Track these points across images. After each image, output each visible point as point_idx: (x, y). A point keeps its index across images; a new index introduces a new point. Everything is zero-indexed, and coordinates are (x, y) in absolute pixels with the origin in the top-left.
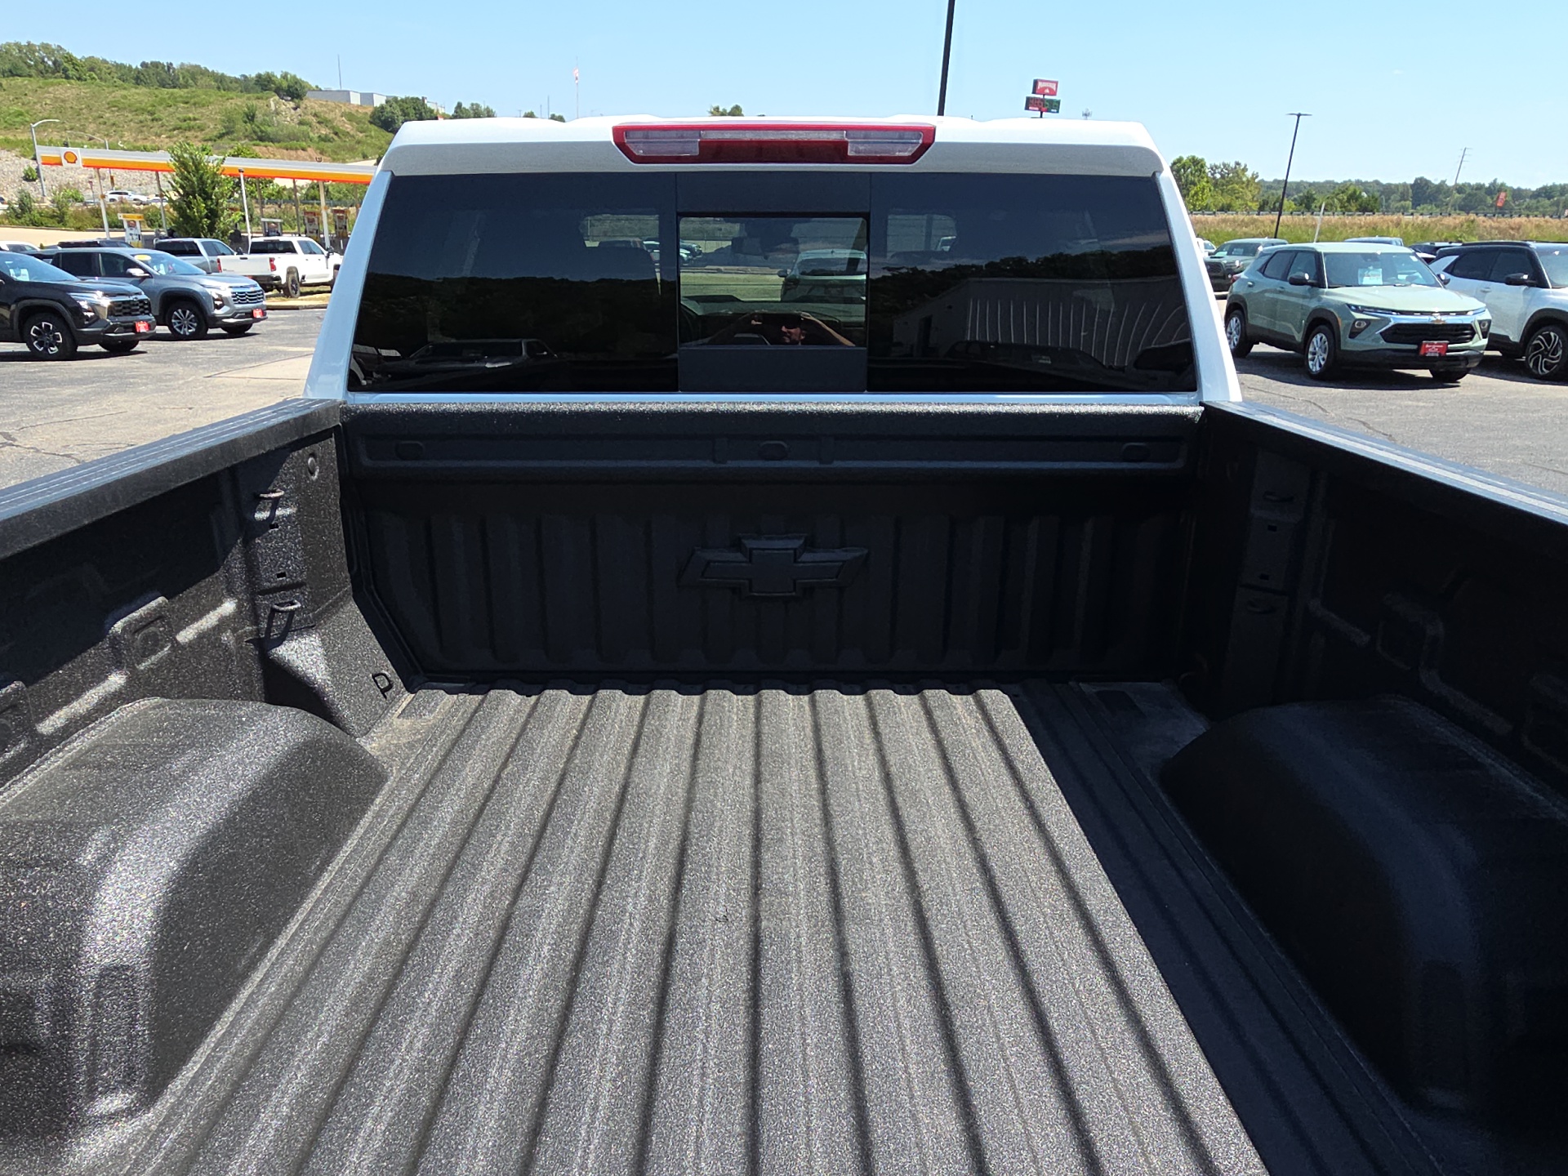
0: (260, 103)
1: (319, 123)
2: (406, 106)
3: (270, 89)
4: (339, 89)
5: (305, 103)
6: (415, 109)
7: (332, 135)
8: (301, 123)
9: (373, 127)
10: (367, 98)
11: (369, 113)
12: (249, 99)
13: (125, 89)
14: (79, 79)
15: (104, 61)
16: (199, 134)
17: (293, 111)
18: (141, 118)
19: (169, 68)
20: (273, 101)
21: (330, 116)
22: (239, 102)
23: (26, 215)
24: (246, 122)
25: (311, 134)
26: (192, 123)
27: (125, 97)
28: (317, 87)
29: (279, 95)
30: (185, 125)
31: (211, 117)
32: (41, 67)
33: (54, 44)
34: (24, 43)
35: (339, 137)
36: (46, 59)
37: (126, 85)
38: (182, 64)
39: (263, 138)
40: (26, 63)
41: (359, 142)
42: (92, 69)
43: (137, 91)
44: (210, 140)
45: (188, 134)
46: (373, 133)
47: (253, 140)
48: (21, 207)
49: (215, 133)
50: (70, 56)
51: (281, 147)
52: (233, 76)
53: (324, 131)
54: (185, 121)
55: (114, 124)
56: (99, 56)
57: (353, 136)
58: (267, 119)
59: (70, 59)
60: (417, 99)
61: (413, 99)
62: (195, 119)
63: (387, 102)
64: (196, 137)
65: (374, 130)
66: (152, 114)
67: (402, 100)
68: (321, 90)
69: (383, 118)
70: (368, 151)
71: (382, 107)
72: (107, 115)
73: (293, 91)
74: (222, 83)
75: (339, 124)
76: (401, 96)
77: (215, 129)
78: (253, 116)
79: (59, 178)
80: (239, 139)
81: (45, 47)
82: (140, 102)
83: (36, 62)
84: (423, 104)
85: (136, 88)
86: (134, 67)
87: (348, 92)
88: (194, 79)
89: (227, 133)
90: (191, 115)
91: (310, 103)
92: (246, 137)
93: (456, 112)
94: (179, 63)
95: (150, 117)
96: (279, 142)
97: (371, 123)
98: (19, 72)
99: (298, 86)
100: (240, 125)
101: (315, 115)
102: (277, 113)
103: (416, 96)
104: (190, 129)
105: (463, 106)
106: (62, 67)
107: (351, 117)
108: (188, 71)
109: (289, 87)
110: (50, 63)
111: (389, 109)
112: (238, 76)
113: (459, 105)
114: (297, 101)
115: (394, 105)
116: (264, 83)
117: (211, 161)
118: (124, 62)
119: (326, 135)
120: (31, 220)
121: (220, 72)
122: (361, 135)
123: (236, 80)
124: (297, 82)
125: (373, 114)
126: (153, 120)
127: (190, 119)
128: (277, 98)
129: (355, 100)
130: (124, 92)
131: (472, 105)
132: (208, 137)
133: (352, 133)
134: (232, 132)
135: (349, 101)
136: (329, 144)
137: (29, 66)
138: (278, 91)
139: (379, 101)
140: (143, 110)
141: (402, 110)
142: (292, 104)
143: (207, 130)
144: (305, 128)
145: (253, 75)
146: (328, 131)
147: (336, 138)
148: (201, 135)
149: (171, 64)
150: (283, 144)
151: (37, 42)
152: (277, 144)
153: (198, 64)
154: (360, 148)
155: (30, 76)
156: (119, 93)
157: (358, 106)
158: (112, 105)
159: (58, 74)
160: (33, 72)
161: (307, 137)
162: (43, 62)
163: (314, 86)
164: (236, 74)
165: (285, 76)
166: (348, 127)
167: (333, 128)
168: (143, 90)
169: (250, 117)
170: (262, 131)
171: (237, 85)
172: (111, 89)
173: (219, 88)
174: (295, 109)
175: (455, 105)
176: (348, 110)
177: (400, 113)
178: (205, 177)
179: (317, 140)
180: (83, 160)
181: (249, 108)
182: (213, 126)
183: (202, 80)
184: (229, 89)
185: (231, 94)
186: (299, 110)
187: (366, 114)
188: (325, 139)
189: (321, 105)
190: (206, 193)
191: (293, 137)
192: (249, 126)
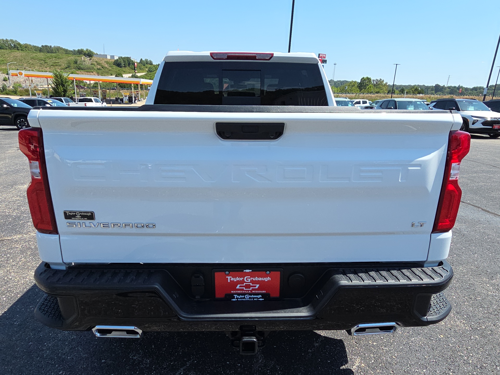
0: (79, 58)
1: (97, 64)
2: (124, 59)
3: (82, 54)
4: (104, 54)
5: (93, 58)
6: (127, 60)
7: (102, 68)
8: (92, 64)
9: (114, 66)
10: (112, 57)
11: (113, 61)
12: (75, 57)
13: (36, 53)
14: (22, 50)
15: (30, 45)
16: (59, 67)
17: (89, 61)
18: (41, 62)
19: (50, 47)
20: (83, 58)
21: (101, 62)
22: (72, 58)
23: (5, 91)
24: (74, 64)
25: (95, 68)
26: (57, 64)
27: (36, 56)
28: (97, 53)
29: (85, 56)
30: (55, 64)
31: (63, 62)
32: (10, 46)
33: (14, 39)
34: (5, 39)
35: (104, 69)
36: (12, 44)
37: (36, 52)
38: (55, 46)
39: (79, 69)
40: (5, 45)
41: (110, 70)
42: (26, 47)
43: (40, 54)
44: (63, 69)
45: (56, 67)
46: (114, 68)
47: (77, 69)
48: (3, 89)
49: (65, 67)
50: (19, 43)
51: (85, 72)
52: (70, 50)
54: (55, 63)
55: (32, 64)
56: (28, 43)
58: (81, 63)
59: (19, 44)
60: (128, 57)
61: (127, 57)
62: (58, 63)
63: (119, 58)
64: (58, 68)
65: (115, 67)
66: (44, 61)
67: (124, 58)
68: (98, 54)
69: (117, 63)
70: (113, 73)
71: (117, 60)
72: (31, 61)
73: (89, 54)
74: (67, 52)
75: (104, 65)
76: (123, 56)
77: (64, 66)
79: (15, 80)
80: (72, 69)
81: (11, 40)
82: (41, 57)
83: (8, 45)
84: (130, 59)
85: (40, 53)
86: (39, 47)
87: (106, 55)
88: (58, 50)
89: (68, 67)
90: (57, 62)
91: (94, 58)
92: (74, 68)
93: (140, 61)
94: (54, 46)
95: (44, 62)
96: (85, 70)
97: (114, 64)
98: (3, 48)
99: (91, 53)
100: (72, 65)
101: (96, 62)
102: (84, 61)
103: (128, 56)
104: (56, 66)
105: (143, 59)
106: (17, 47)
107: (107, 63)
108: (56, 48)
109: (88, 53)
110: (13, 45)
111: (119, 60)
112: (72, 50)
113: (141, 59)
114: (90, 57)
115: (121, 59)
116: (80, 52)
117: (65, 75)
118: (36, 45)
119: (99, 68)
120: (6, 93)
121: (66, 48)
122: (110, 68)
123: (71, 51)
124: (91, 52)
125: (114, 62)
126: (45, 63)
127: (56, 63)
128: (84, 56)
129: (109, 57)
130: (36, 54)
131: (145, 59)
132: (62, 68)
133: (108, 67)
134: (70, 67)
135: (107, 58)
136: (101, 71)
137: (6, 46)
138: (85, 55)
139: (116, 58)
140: (42, 60)
141: (124, 61)
142: (89, 59)
143: (62, 66)
144: (93, 66)
145: (77, 50)
146: (100, 67)
147: (102, 69)
148: (60, 68)
149: (51, 46)
151: (9, 39)
152: (84, 71)
153: (59, 46)
154: (110, 72)
155: (6, 49)
156: (34, 55)
157: (110, 59)
158: (32, 58)
159: (15, 49)
160: (7, 48)
161: (93, 68)
162: (11, 45)
163: (96, 53)
164: (71, 49)
165: (87, 50)
166: (106, 66)
167: (101, 66)
168: (42, 54)
169: (76, 62)
170: (79, 67)
171: (72, 53)
172: (32, 53)
173: (66, 53)
174: (90, 60)
175: (140, 59)
176: (106, 61)
177: (123, 61)
178: (63, 80)
179: (97, 69)
180: (24, 74)
181: (75, 60)
182: (63, 65)
183: (61, 51)
184: (69, 54)
185: (70, 55)
186: (91, 60)
187: (112, 62)
188: (99, 69)
189: (98, 59)
190: (63, 85)
191: (89, 68)
192: (75, 65)
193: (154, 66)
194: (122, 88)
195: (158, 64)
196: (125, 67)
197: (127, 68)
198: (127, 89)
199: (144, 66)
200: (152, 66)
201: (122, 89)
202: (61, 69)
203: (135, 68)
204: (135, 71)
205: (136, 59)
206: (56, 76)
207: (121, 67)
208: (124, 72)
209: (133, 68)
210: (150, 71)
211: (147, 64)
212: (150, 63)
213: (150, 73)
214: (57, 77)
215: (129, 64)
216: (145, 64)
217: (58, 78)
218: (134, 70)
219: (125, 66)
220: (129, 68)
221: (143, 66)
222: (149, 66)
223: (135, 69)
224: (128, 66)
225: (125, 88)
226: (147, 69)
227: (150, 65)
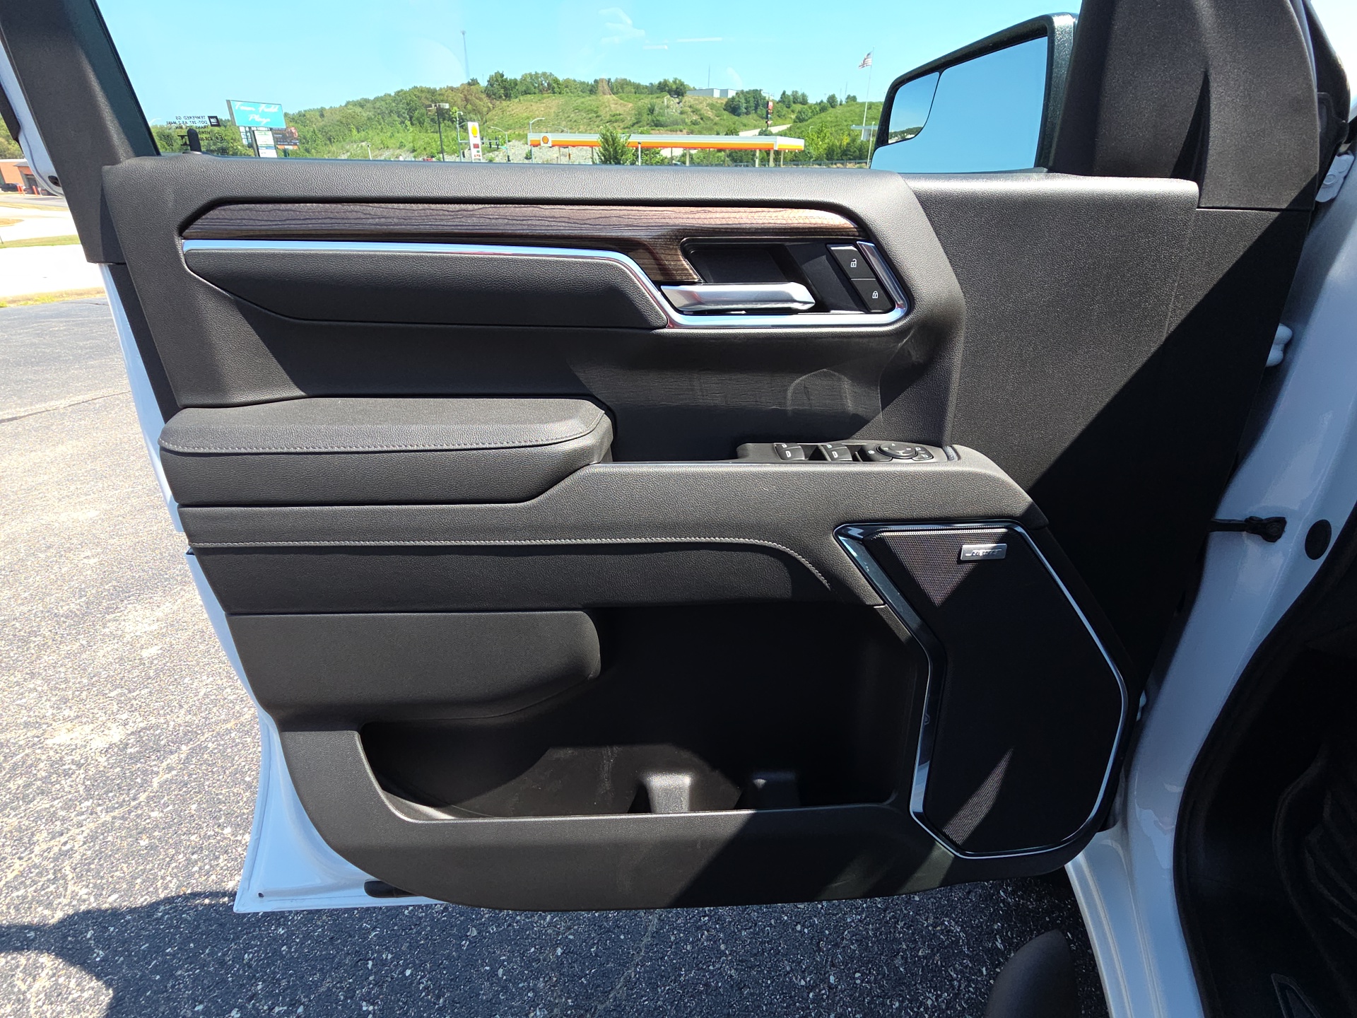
0: (658, 101)
1: (693, 112)
2: (749, 96)
3: (665, 91)
4: (707, 88)
5: (685, 99)
6: (754, 97)
7: (700, 120)
8: (682, 113)
9: (726, 112)
10: (724, 92)
11: (725, 103)
12: (652, 98)
13: (583, 97)
14: (560, 93)
15: (575, 81)
16: (621, 124)
17: (677, 105)
18: (590, 116)
19: (609, 82)
20: (667, 98)
21: (699, 107)
22: (646, 101)
24: (648, 114)
25: (687, 120)
26: (618, 117)
27: (583, 103)
28: (694, 87)
29: (670, 95)
30: (613, 119)
31: (625, 107)
32: (541, 87)
33: (548, 71)
34: (533, 73)
35: (704, 121)
36: (543, 82)
37: (584, 95)
38: (617, 79)
39: (657, 124)
40: (533, 85)
41: (716, 124)
42: (567, 87)
43: (590, 98)
44: (627, 128)
45: (615, 124)
46: (725, 117)
47: (652, 126)
49: (631, 123)
50: (557, 78)
51: (667, 130)
53: (695, 117)
54: (614, 116)
55: (575, 121)
56: (572, 77)
57: (712, 120)
58: (661, 111)
59: (556, 81)
60: (757, 90)
61: (754, 90)
62: (620, 115)
63: (737, 94)
64: (619, 126)
65: (726, 115)
66: (596, 112)
67: (747, 92)
68: (696, 89)
69: (733, 106)
70: (721, 128)
71: (733, 98)
72: (572, 115)
73: (678, 91)
74: (638, 89)
75: (705, 112)
76: (746, 89)
78: (653, 111)
79: (543, 157)
80: (644, 126)
81: (544, 74)
82: (591, 106)
83: (539, 84)
84: (760, 93)
85: (589, 96)
86: (590, 83)
87: (713, 89)
88: (622, 88)
89: (637, 123)
90: (618, 112)
91: (688, 99)
92: (648, 124)
93: (781, 98)
94: (615, 78)
95: (595, 115)
96: (666, 127)
97: (725, 110)
98: (529, 91)
99: (682, 87)
100: (645, 117)
101: (690, 107)
102: (668, 107)
103: (755, 88)
104: (616, 121)
105: (787, 93)
106: (553, 87)
107: (712, 106)
108: (619, 83)
109: (677, 88)
110: (546, 84)
111: (737, 99)
112: (648, 84)
114: (680, 97)
115: (741, 96)
116: (663, 88)
117: (622, 138)
118: (585, 80)
119: (696, 120)
121: (638, 82)
122: (717, 118)
123: (647, 87)
124: (682, 84)
125: (727, 103)
126: (597, 117)
127: (617, 115)
128: (669, 96)
129: (717, 94)
130: (583, 100)
131: (793, 92)
132: (625, 126)
133: (712, 117)
134: (640, 122)
135: (713, 95)
136: (697, 127)
137: (535, 88)
138: (670, 92)
139: (731, 94)
140: (592, 111)
141: (746, 99)
142: (677, 100)
144: (683, 116)
145: (657, 83)
146: (697, 117)
147: (701, 122)
148: (622, 125)
149: (610, 79)
150: (669, 128)
151: (540, 72)
152: (666, 128)
153: (625, 77)
154: (716, 128)
155: (535, 93)
156: (580, 101)
157: (718, 98)
158: (577, 109)
159: (549, 91)
160: (537, 91)
161: (684, 122)
162: (542, 84)
163: (692, 87)
164: (645, 82)
165: (675, 82)
166: (710, 114)
167: (700, 115)
168: (593, 97)
169: (651, 111)
170: (657, 120)
171: (646, 90)
172: (576, 98)
173: (635, 93)
174: (679, 103)
175: (781, 93)
176: (711, 102)
177: (743, 101)
178: (618, 148)
179: (689, 124)
180: (552, 141)
181: (651, 105)
182: (629, 119)
183: (627, 89)
184: (642, 93)
185: (642, 96)
186: (681, 104)
187: (722, 103)
188: (694, 123)
189: (695, 100)
190: (617, 159)
191: (676, 123)
192: (650, 117)
193: (810, 107)
194: (736, 162)
195: (819, 101)
196: (748, 113)
197: (750, 116)
198: (746, 164)
199: (789, 107)
200: (805, 106)
201: (736, 166)
202: (624, 128)
203: (768, 113)
204: (767, 122)
205: (772, 94)
206: (606, 140)
207: (739, 115)
208: (745, 125)
209: (764, 116)
210: (800, 120)
211: (794, 102)
212: (803, 99)
213: (799, 124)
214: (607, 143)
215: (756, 108)
216: (792, 103)
217: (609, 146)
218: (765, 120)
219: (747, 111)
220: (755, 116)
221: (785, 108)
222: (798, 107)
223: (767, 118)
224: (754, 111)
225: (741, 161)
226: (793, 116)
227: (801, 106)
